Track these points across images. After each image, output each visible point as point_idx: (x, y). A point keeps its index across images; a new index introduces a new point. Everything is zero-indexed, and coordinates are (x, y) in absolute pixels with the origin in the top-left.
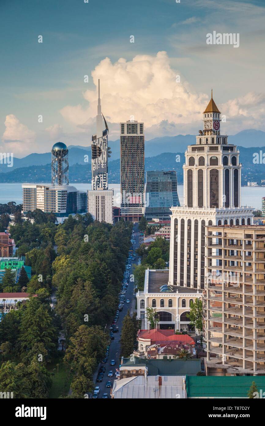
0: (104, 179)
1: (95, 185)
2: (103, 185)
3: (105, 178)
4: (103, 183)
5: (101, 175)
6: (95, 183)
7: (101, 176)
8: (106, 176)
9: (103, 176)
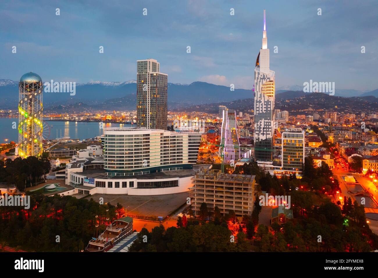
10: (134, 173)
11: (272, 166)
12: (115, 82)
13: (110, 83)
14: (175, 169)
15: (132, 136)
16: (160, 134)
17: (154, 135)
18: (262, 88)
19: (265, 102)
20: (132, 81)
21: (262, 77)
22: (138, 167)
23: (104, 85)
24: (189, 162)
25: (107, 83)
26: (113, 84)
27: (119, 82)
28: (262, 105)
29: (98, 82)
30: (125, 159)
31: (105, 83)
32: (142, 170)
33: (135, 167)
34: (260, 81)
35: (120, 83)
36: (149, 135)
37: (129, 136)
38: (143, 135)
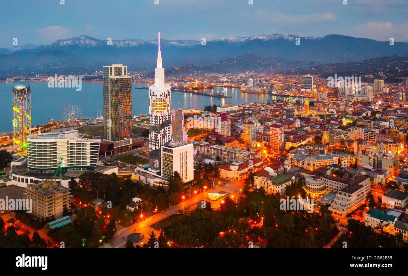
0: (168, 131)
1: (162, 139)
2: (168, 137)
3: (169, 129)
4: (168, 135)
5: (166, 127)
6: (162, 136)
7: (166, 129)
8: (170, 128)
9: (167, 129)
10: (43, 171)
11: (156, 175)
12: (241, 38)
13: (235, 39)
14: (81, 170)
15: (42, 143)
16: (67, 142)
17: (61, 142)
18: (153, 104)
19: (154, 116)
20: (257, 37)
21: (153, 94)
22: (47, 167)
23: (229, 42)
24: (91, 165)
25: (232, 39)
26: (239, 40)
27: (244, 38)
28: (153, 119)
29: (223, 39)
30: (43, 158)
31: (230, 39)
32: (50, 169)
33: (44, 167)
34: (151, 98)
35: (246, 38)
36: (56, 142)
37: (40, 143)
38: (51, 142)
